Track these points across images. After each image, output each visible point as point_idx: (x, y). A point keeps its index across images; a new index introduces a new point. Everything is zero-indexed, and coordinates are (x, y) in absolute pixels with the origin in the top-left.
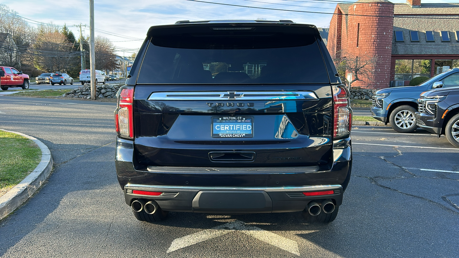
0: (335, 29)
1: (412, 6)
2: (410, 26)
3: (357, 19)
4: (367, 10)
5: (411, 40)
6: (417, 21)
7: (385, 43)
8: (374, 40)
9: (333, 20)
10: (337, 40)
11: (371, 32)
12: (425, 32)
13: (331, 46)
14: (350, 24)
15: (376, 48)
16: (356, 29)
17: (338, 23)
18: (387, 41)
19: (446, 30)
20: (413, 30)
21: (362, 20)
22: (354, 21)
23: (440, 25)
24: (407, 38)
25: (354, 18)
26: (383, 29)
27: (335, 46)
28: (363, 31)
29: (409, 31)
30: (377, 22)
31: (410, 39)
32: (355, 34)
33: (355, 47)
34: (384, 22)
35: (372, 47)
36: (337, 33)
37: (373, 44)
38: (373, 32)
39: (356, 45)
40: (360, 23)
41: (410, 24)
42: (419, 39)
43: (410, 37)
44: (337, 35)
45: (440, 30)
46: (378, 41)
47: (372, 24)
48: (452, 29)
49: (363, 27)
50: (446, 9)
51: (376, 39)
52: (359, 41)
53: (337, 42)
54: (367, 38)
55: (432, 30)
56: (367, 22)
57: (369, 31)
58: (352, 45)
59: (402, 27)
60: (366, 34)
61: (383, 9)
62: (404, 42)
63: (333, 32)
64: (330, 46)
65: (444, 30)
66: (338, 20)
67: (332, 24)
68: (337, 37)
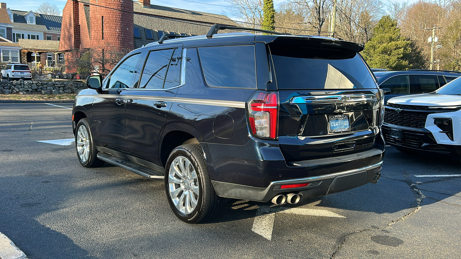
0: (70, 18)
1: (143, 6)
2: (145, 24)
3: (101, 11)
4: (110, 5)
5: (146, 38)
6: (149, 21)
7: (128, 38)
8: (119, 35)
9: (66, 8)
10: (74, 30)
11: (115, 26)
12: (157, 31)
13: (67, 36)
14: (94, 16)
15: (121, 43)
16: (100, 22)
17: (74, 13)
18: (130, 36)
19: (173, 32)
20: (147, 28)
21: (106, 13)
22: (97, 13)
23: (168, 26)
24: (143, 36)
25: (97, 11)
26: (126, 24)
27: (72, 36)
28: (107, 25)
29: (144, 29)
30: (120, 17)
31: (146, 36)
32: (99, 27)
33: (100, 39)
34: (126, 18)
35: (117, 41)
36: (74, 23)
37: (118, 38)
38: (117, 26)
39: (101, 38)
40: (104, 16)
41: (144, 22)
42: (152, 37)
43: (146, 34)
44: (74, 25)
45: (168, 31)
46: (122, 36)
47: (115, 19)
48: (177, 31)
49: (107, 20)
50: (171, 12)
51: (120, 34)
52: (104, 34)
53: (74, 32)
54: (111, 31)
55: (162, 30)
56: (111, 16)
57: (113, 25)
58: (97, 37)
59: (138, 25)
60: (111, 28)
61: (124, 5)
62: (141, 38)
63: (68, 21)
64: (65, 36)
65: (171, 31)
66: (73, 9)
67: (66, 12)
68: (74, 26)
